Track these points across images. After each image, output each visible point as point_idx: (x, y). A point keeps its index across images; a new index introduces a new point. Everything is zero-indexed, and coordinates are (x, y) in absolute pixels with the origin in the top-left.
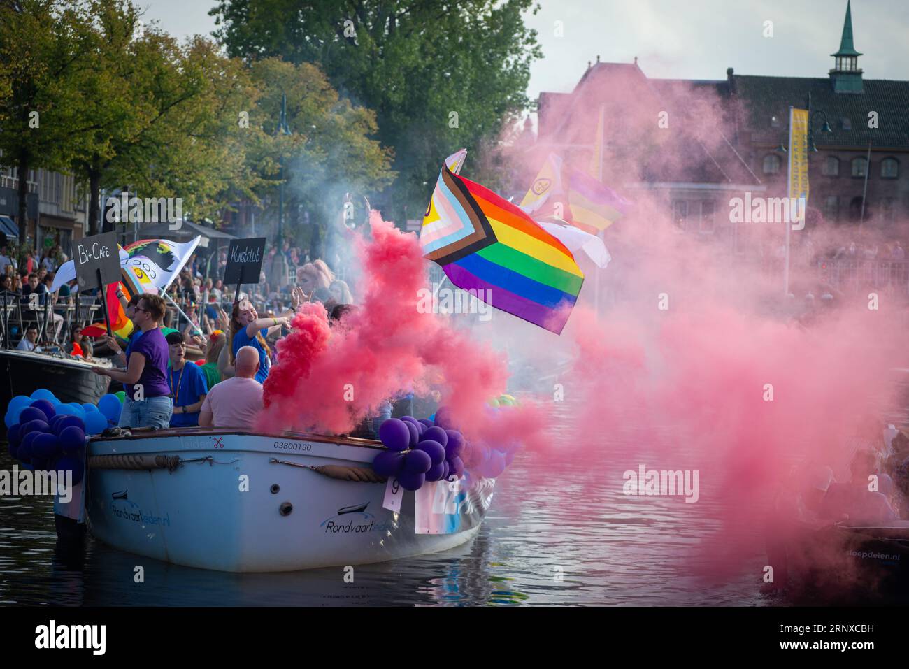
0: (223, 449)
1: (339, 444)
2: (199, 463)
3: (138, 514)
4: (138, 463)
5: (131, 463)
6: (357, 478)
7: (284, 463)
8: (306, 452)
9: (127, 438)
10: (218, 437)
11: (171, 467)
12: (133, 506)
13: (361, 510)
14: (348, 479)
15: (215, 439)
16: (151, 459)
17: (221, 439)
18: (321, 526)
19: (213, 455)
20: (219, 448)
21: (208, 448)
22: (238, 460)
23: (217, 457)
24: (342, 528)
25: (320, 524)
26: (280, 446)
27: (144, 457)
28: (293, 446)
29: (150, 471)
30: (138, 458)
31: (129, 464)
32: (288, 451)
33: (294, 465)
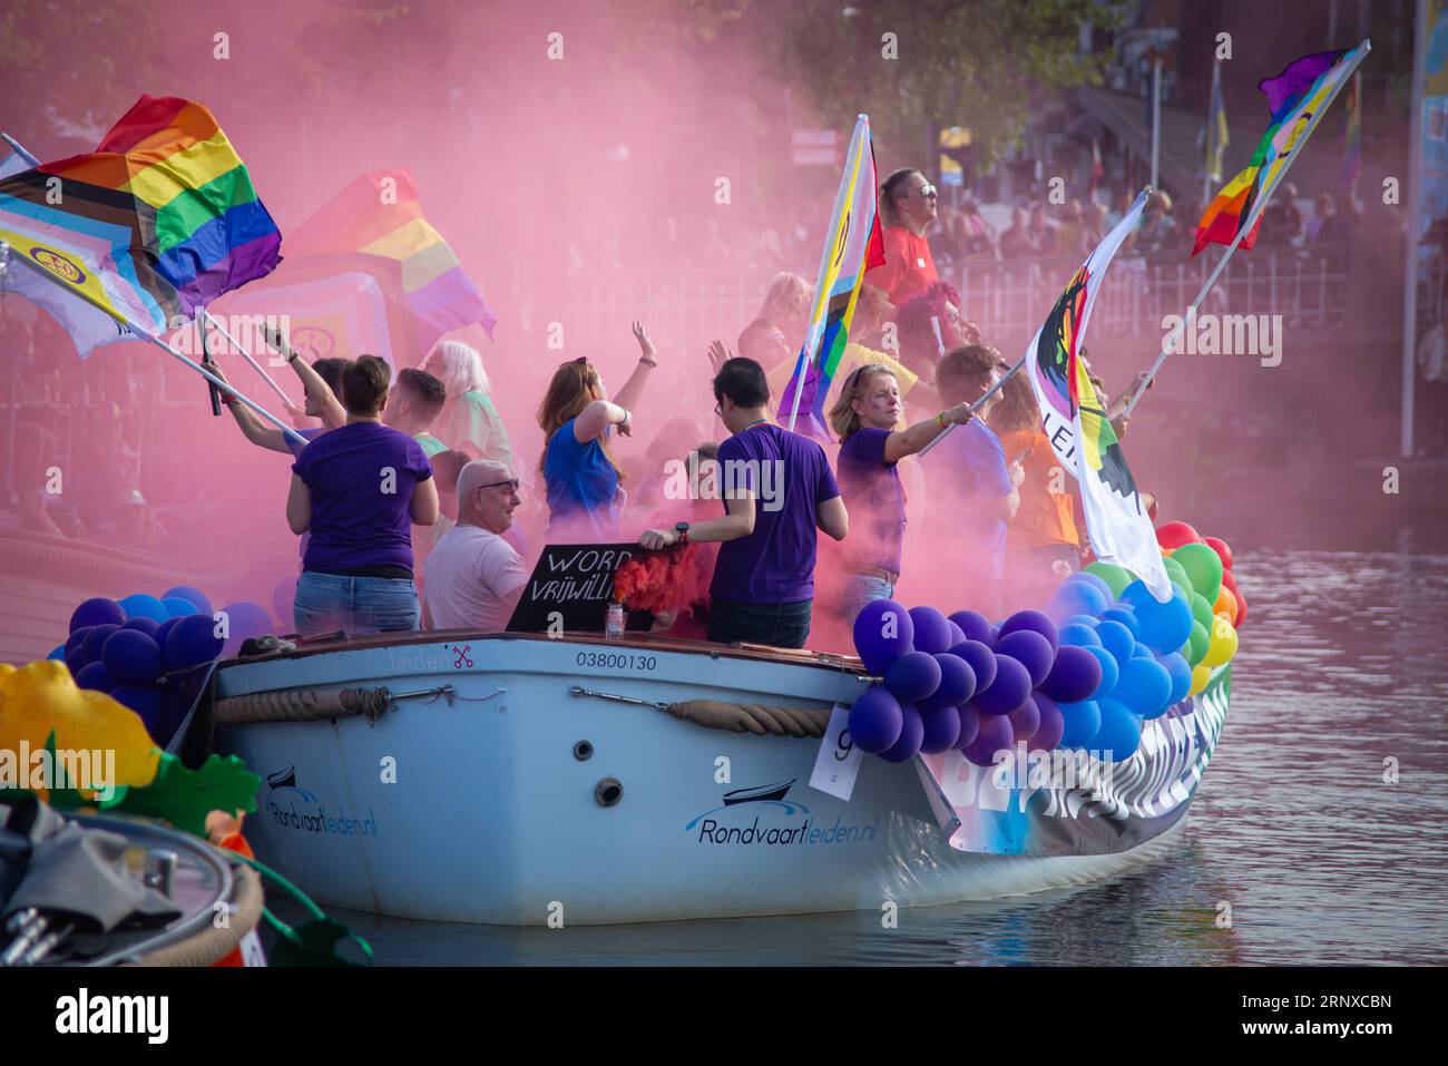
0: (473, 668)
1: (715, 657)
2: (425, 700)
3: (317, 815)
4: (308, 706)
5: (295, 706)
6: (758, 727)
7: (600, 697)
8: (646, 674)
9: (286, 654)
10: (461, 645)
11: (372, 712)
12: (306, 800)
13: (777, 795)
14: (739, 727)
15: (456, 650)
16: (331, 698)
17: (467, 648)
18: (689, 827)
19: (455, 683)
20: (464, 667)
21: (442, 669)
22: (503, 692)
23: (463, 687)
24: (735, 833)
25: (686, 824)
26: (589, 660)
27: (321, 694)
28: (617, 661)
29: (334, 722)
30: (306, 695)
31: (290, 709)
32: (605, 671)
33: (621, 701)
